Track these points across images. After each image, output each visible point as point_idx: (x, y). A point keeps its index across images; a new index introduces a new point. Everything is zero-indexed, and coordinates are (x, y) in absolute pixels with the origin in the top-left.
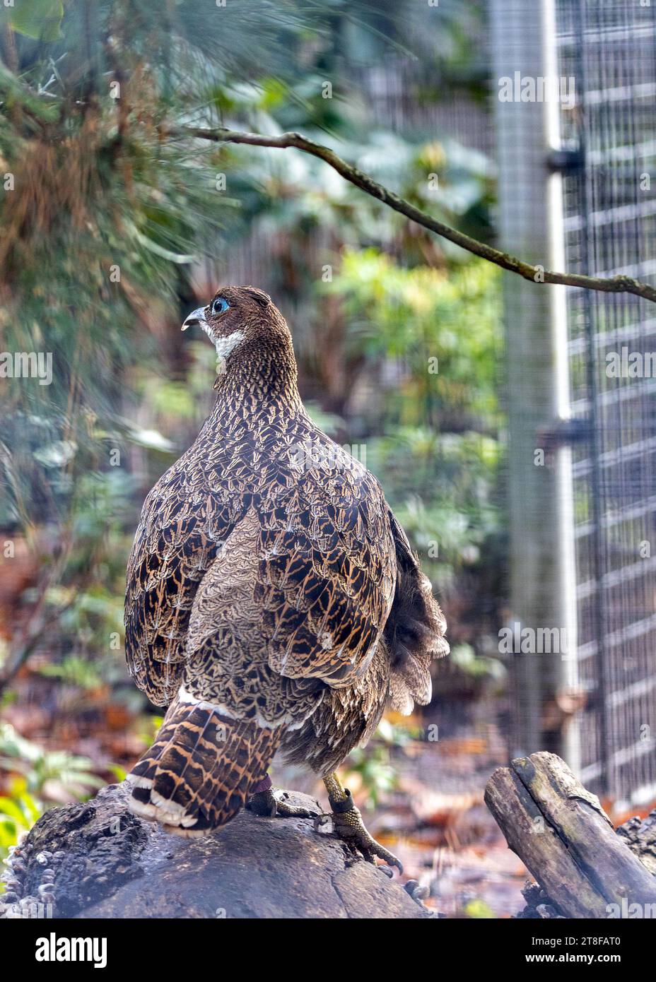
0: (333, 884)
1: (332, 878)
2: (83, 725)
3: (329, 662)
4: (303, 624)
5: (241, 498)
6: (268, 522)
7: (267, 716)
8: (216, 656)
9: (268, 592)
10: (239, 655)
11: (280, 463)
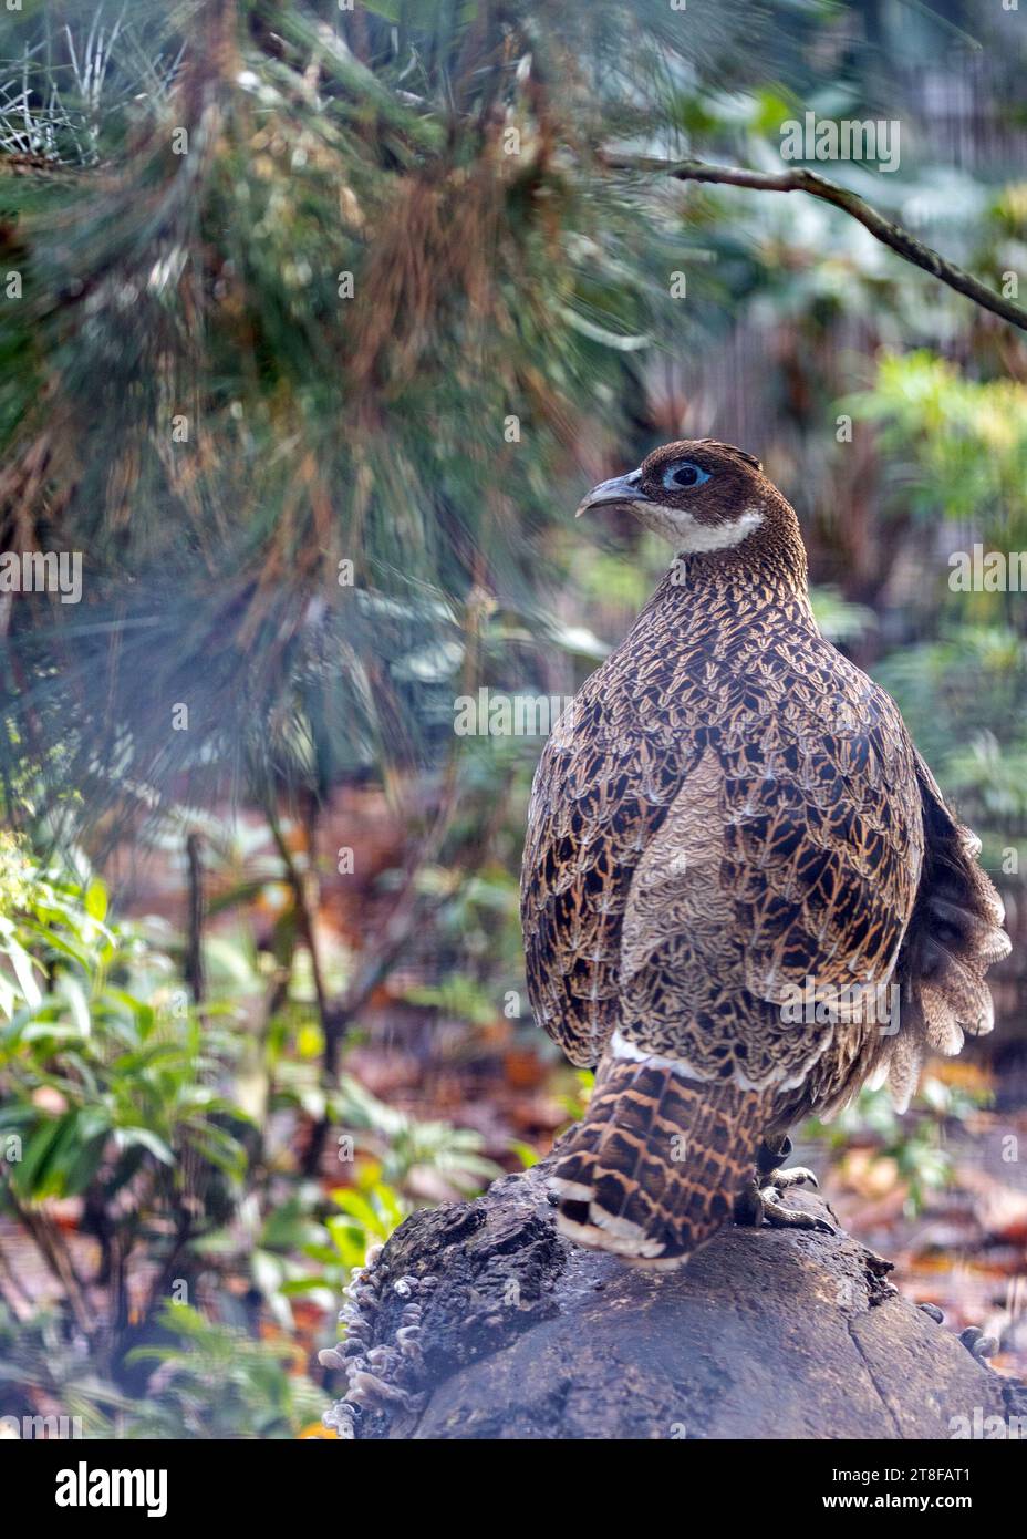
0: (850, 1331)
1: (849, 1322)
2: (469, 1081)
3: (836, 979)
4: (796, 922)
5: (692, 735)
6: (735, 766)
7: (750, 1074)
8: (666, 979)
9: (741, 873)
10: (702, 979)
11: (748, 678)
